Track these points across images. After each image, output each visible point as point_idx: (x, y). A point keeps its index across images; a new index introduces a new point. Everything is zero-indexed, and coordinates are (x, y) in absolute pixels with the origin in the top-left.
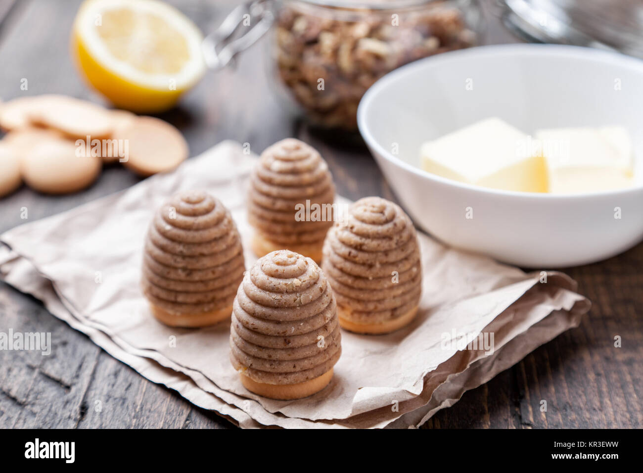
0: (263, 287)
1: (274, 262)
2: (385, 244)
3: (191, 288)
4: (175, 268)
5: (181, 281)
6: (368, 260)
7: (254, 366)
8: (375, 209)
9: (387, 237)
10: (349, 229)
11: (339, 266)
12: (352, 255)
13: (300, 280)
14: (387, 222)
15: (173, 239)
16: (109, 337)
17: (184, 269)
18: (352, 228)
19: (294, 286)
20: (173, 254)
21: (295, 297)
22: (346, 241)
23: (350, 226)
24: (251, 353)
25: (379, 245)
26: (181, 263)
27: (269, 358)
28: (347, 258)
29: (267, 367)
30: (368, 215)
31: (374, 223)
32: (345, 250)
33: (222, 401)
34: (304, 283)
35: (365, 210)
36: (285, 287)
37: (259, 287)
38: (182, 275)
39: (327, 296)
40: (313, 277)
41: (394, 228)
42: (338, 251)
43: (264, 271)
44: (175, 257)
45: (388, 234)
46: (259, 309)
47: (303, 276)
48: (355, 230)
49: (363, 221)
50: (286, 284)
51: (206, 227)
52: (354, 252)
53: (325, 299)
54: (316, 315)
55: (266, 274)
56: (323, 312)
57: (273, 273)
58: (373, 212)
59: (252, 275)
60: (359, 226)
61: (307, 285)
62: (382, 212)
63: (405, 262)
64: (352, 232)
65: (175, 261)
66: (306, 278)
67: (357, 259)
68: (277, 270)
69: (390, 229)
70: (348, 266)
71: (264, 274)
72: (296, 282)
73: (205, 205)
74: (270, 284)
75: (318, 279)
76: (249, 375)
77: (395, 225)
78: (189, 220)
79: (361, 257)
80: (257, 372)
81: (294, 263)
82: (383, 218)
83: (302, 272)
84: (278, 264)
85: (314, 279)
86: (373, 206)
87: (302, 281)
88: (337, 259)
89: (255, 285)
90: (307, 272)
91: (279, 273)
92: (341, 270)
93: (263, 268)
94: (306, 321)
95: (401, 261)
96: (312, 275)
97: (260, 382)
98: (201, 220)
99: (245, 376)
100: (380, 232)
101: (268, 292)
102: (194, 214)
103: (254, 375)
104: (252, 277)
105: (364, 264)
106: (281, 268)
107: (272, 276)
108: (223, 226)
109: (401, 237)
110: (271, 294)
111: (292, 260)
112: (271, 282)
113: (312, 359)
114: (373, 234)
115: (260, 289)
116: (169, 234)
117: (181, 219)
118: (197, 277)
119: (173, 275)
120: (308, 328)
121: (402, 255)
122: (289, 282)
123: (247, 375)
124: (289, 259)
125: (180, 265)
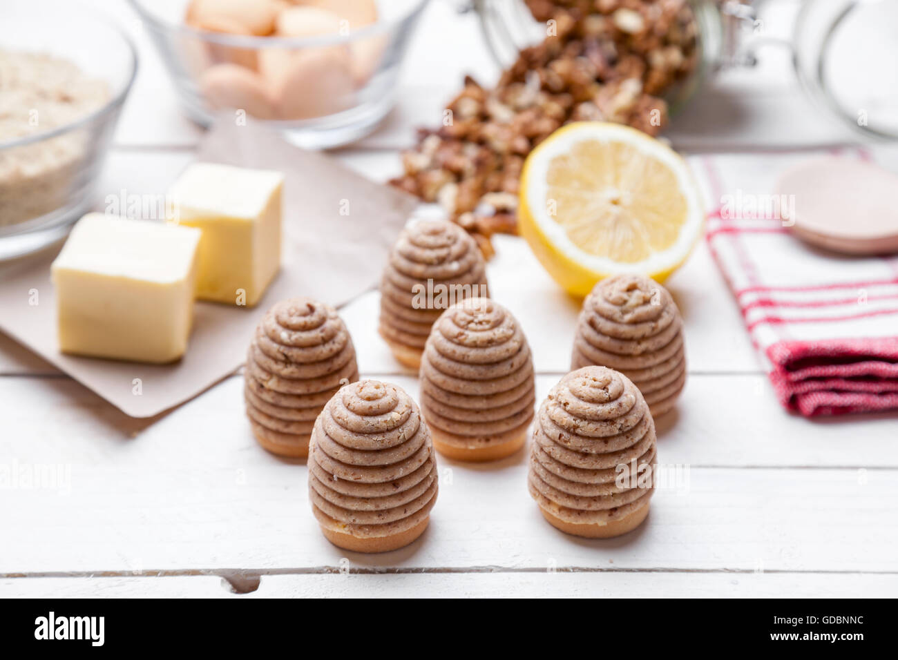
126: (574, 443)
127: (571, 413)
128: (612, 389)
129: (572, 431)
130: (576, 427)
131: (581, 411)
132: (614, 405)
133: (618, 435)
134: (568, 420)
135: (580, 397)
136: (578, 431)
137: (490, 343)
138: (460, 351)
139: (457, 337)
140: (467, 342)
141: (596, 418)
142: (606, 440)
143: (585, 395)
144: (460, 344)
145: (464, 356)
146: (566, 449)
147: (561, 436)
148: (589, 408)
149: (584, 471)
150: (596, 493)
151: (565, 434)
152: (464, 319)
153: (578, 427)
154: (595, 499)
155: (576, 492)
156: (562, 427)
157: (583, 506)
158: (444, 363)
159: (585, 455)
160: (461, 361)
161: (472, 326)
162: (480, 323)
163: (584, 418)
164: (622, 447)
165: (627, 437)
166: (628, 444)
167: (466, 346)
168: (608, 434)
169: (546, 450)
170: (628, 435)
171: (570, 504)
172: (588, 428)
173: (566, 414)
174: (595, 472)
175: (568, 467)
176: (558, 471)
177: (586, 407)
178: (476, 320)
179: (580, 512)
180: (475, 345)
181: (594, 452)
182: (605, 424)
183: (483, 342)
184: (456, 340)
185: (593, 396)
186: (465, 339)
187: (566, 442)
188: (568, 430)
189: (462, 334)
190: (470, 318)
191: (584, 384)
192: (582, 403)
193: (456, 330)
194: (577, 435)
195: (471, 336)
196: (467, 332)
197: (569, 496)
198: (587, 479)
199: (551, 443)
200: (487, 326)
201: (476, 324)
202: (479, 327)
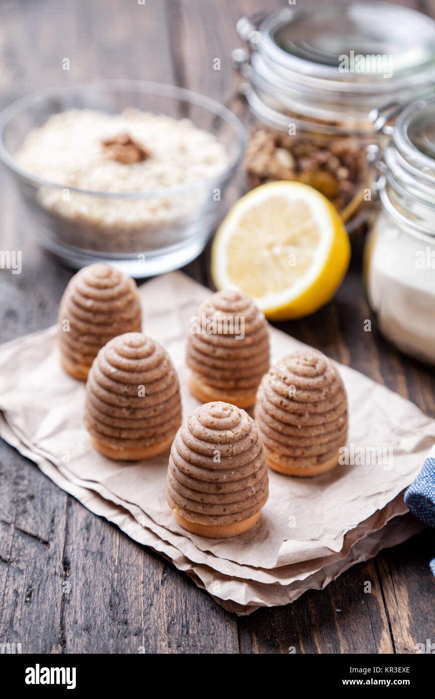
0: (199, 437)
1: (210, 414)
2: (314, 396)
3: (135, 425)
4: (120, 408)
5: (125, 419)
6: (298, 410)
7: (188, 507)
8: (308, 362)
9: (317, 389)
10: (282, 379)
11: (271, 413)
12: (283, 404)
13: (233, 432)
14: (317, 375)
15: (117, 381)
16: (55, 466)
17: (128, 408)
18: (285, 379)
19: (228, 438)
20: (118, 394)
21: (228, 448)
22: (279, 390)
23: (283, 376)
24: (186, 496)
25: (309, 397)
26: (125, 402)
27: (202, 502)
28: (279, 406)
29: (200, 509)
30: (300, 368)
31: (305, 376)
32: (277, 399)
33: (157, 536)
34: (236, 435)
35: (298, 363)
36: (219, 438)
37: (195, 437)
38: (126, 413)
39: (257, 446)
40: (245, 430)
41: (324, 382)
42: (271, 399)
43: (200, 422)
44: (120, 397)
45: (318, 387)
46: (194, 457)
47: (236, 428)
48: (287, 381)
49: (296, 373)
50: (220, 436)
51: (148, 369)
52: (285, 401)
53: (256, 450)
54: (247, 464)
55: (202, 425)
56: (253, 462)
57: (209, 425)
58: (306, 365)
59: (190, 424)
60: (291, 377)
61: (239, 437)
62: (314, 366)
63: (333, 413)
64: (284, 383)
65: (120, 401)
66: (238, 430)
67: (288, 408)
68: (212, 422)
69: (320, 382)
70: (279, 414)
71: (200, 424)
72: (229, 434)
73: (146, 348)
74: (205, 435)
75: (250, 430)
76: (183, 514)
77: (325, 378)
78: (133, 363)
79: (292, 406)
80: (190, 512)
81: (228, 416)
82: (314, 371)
83: (236, 424)
84: (214, 416)
85: (246, 431)
86: (306, 360)
87: (235, 433)
88: (270, 406)
89: (192, 434)
90: (239, 425)
91: (214, 425)
92: (273, 416)
93: (200, 419)
94: (236, 469)
95: (329, 412)
96: (244, 428)
97: (193, 521)
98: (143, 362)
99: (179, 515)
100: (310, 384)
101: (203, 442)
102: (137, 357)
103: (188, 515)
104: (190, 426)
105: (294, 413)
106: (216, 420)
107: (208, 427)
108: (163, 368)
109: (330, 390)
110: (206, 443)
111: (227, 412)
112: (207, 433)
113: (241, 503)
114: (304, 386)
115: (196, 439)
116: (114, 376)
117: (124, 362)
118: (140, 415)
119: (117, 413)
120: (238, 476)
121: (331, 407)
122: (223, 433)
123: (181, 514)
124: (224, 412)
125: (125, 405)
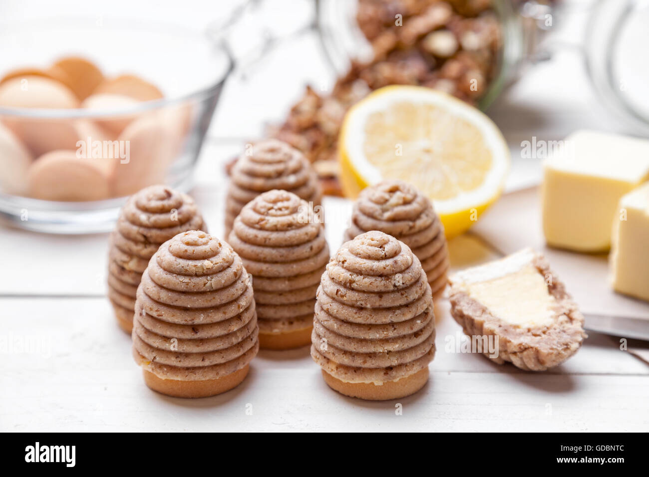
126: (351, 296)
127: (348, 269)
128: (388, 248)
129: (348, 285)
130: (351, 282)
131: (357, 266)
132: (389, 262)
133: (393, 292)
134: (345, 275)
135: (358, 255)
136: (354, 285)
137: (290, 226)
138: (262, 235)
139: (258, 223)
140: (268, 226)
141: (372, 273)
142: (380, 294)
143: (362, 252)
144: (262, 229)
145: (265, 239)
146: (343, 304)
147: (338, 291)
148: (365, 263)
149: (359, 325)
150: (372, 349)
151: (343, 290)
152: (264, 207)
153: (354, 282)
154: (371, 355)
155: (352, 347)
156: (339, 283)
157: (358, 362)
158: (247, 248)
159: (361, 309)
160: (263, 244)
161: (272, 212)
162: (280, 209)
163: (359, 272)
164: (397, 304)
165: (402, 294)
166: (403, 301)
167: (267, 230)
168: (383, 289)
169: (325, 307)
170: (403, 292)
171: (346, 360)
172: (362, 282)
173: (343, 270)
174: (370, 327)
175: (345, 322)
176: (335, 326)
177: (361, 262)
178: (276, 207)
179: (357, 370)
180: (275, 229)
181: (369, 306)
182: (379, 279)
183: (283, 225)
184: (257, 226)
185: (369, 253)
186: (266, 223)
187: (342, 296)
188: (345, 286)
189: (262, 220)
190: (270, 205)
191: (363, 243)
192: (358, 260)
193: (257, 217)
194: (353, 289)
195: (272, 221)
196: (267, 218)
197: (345, 352)
198: (362, 334)
199: (330, 300)
200: (286, 212)
201: (276, 210)
202: (279, 213)
